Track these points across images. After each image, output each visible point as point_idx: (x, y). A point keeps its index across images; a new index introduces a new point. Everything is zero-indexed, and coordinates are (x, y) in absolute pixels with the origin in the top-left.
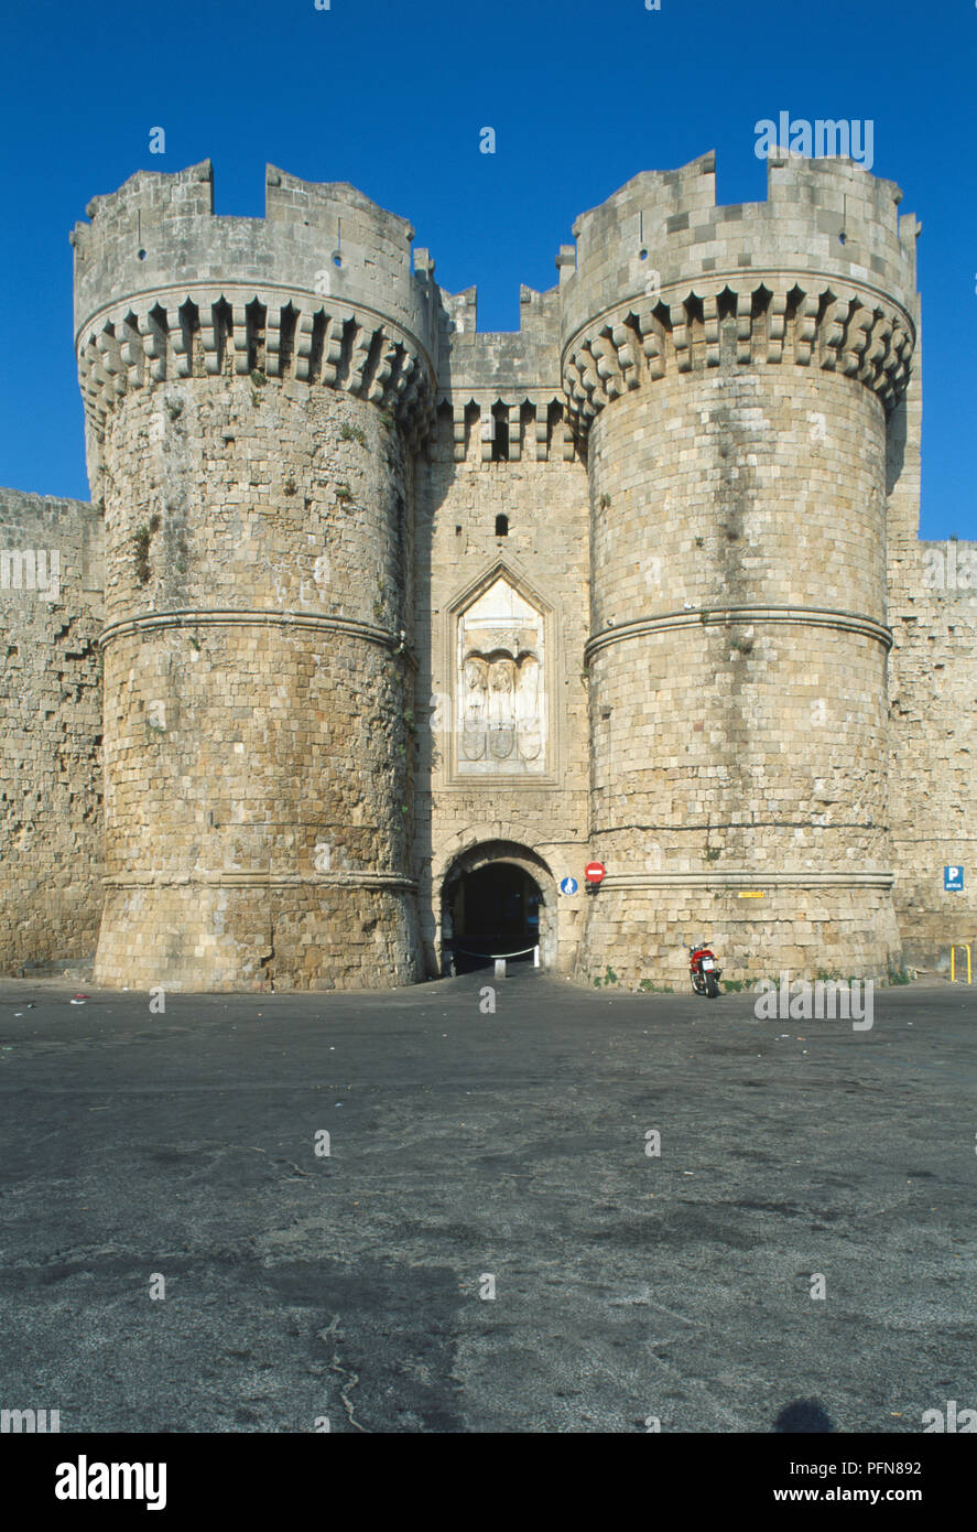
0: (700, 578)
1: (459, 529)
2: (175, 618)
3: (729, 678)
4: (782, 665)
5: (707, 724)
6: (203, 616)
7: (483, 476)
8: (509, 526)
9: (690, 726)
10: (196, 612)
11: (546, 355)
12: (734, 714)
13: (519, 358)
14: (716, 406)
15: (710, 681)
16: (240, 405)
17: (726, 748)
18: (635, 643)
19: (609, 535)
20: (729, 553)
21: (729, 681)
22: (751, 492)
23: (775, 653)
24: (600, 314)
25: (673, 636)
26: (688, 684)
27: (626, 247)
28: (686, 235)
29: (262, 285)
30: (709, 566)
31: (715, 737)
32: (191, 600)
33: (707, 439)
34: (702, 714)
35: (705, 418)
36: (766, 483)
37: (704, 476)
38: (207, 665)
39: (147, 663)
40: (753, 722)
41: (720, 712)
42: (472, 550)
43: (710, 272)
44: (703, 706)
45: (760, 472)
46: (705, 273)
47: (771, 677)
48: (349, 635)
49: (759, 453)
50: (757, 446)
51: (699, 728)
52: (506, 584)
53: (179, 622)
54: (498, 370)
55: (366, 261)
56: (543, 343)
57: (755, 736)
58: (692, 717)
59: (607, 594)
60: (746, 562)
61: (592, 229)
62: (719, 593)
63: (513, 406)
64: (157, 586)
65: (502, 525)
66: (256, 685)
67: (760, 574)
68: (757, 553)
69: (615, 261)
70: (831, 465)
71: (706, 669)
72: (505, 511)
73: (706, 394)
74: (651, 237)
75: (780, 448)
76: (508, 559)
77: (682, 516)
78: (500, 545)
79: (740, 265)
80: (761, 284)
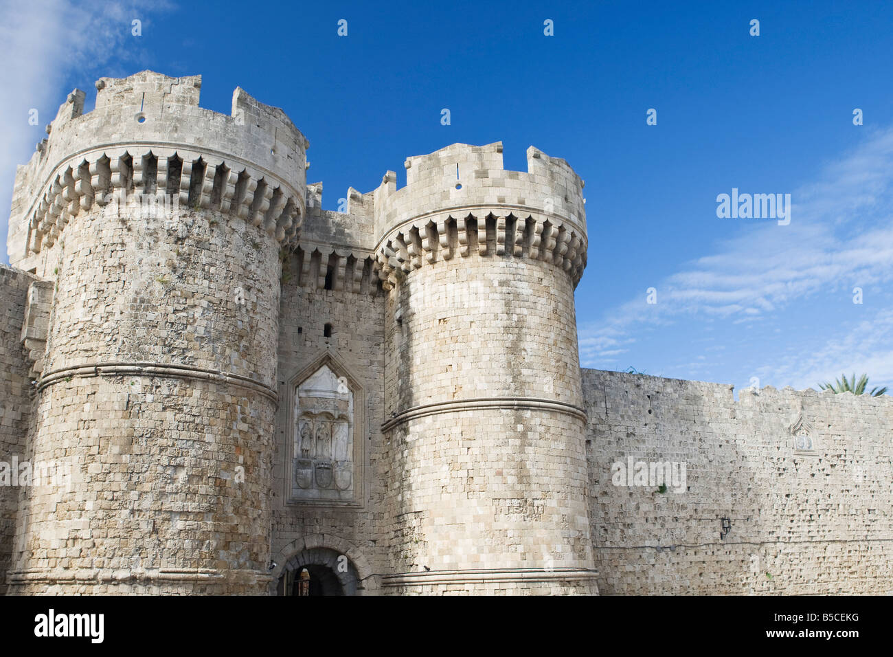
0: (496, 378)
1: (300, 330)
2: (137, 368)
3: (518, 442)
4: (548, 436)
5: (505, 472)
6: (160, 369)
7: (317, 297)
8: (333, 331)
9: (493, 472)
10: (156, 366)
11: (365, 230)
12: (521, 466)
13: (348, 229)
14: (504, 277)
15: (506, 443)
16: (199, 227)
17: (518, 487)
18: (450, 416)
19: (425, 345)
20: (514, 365)
21: (518, 444)
22: (524, 330)
23: (543, 428)
24: (428, 214)
25: (480, 413)
26: (491, 445)
27: (446, 179)
28: (488, 181)
29: (228, 155)
30: (502, 371)
31: (511, 480)
32: (150, 356)
33: (497, 296)
34: (501, 465)
35: (496, 283)
36: (532, 325)
37: (496, 317)
38: (160, 406)
39: (105, 399)
40: (533, 471)
41: (513, 463)
42: (308, 344)
43: (502, 204)
44: (501, 460)
45: (529, 318)
46: (499, 203)
47: (541, 443)
48: (259, 395)
49: (528, 308)
50: (527, 304)
51: (500, 474)
52: (328, 369)
53: (140, 371)
54: (335, 234)
55: (288, 156)
56: (363, 222)
57: (534, 480)
58: (495, 465)
59: (423, 383)
60: (525, 372)
61: (420, 166)
62: (509, 388)
63: (343, 257)
64: (120, 343)
65: (328, 330)
66: (197, 424)
67: (531, 379)
68: (529, 367)
69: (438, 186)
70: (563, 320)
71: (502, 436)
72: (331, 321)
73: (496, 270)
74: (465, 178)
75: (539, 306)
76: (333, 353)
77: (483, 340)
78: (327, 343)
79: (519, 203)
80: (530, 216)
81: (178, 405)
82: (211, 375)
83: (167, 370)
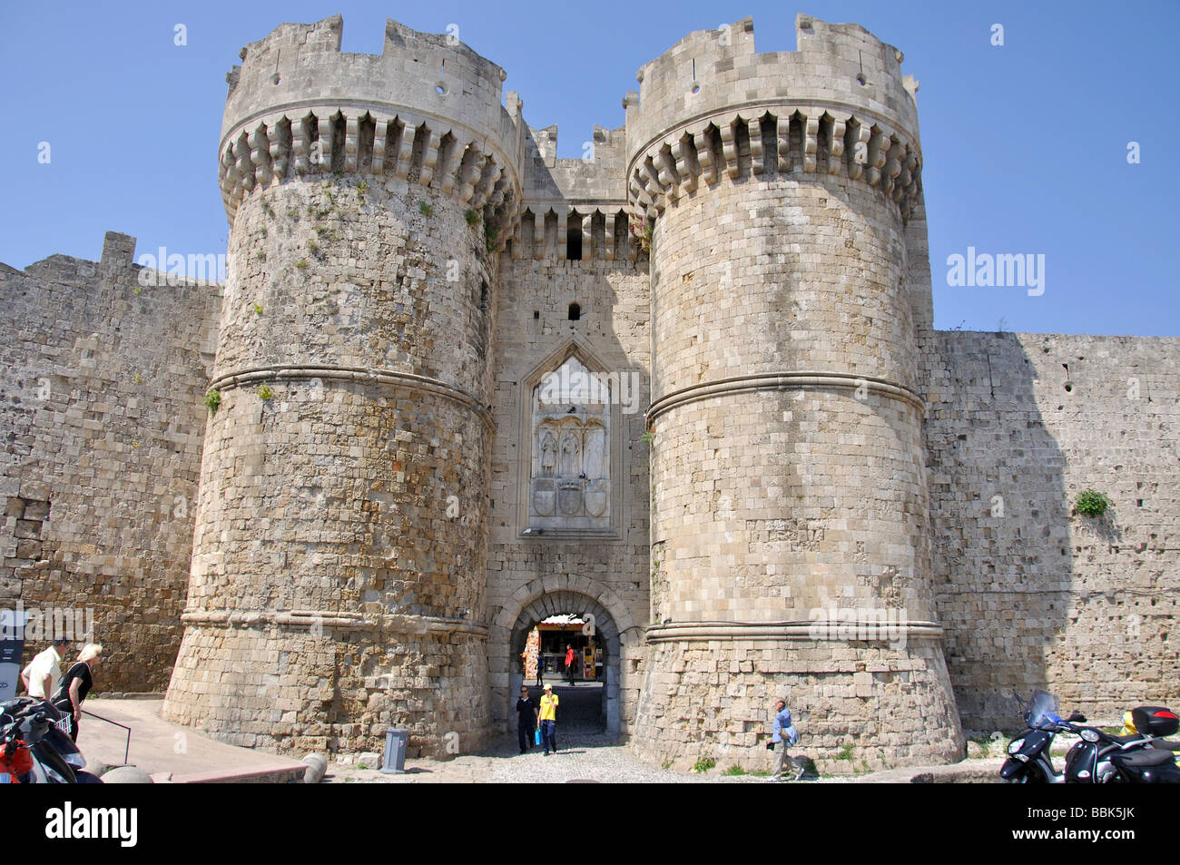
0: (753, 348)
1: (537, 315)
2: (270, 372)
3: (784, 437)
4: (832, 426)
5: (764, 481)
6: (294, 372)
7: (559, 271)
8: (581, 312)
9: (747, 482)
10: (290, 368)
11: (615, 176)
12: (789, 471)
13: (591, 177)
14: (764, 204)
15: (766, 440)
16: (346, 196)
17: (783, 502)
18: (694, 406)
19: (669, 314)
20: (779, 327)
21: (783, 440)
22: (795, 275)
23: (825, 415)
24: (660, 135)
25: (730, 399)
26: (745, 443)
27: (680, 85)
28: (732, 74)
29: (373, 102)
30: (761, 337)
31: (772, 492)
32: (287, 357)
33: (755, 231)
34: (759, 470)
35: (753, 214)
36: (809, 266)
37: (754, 261)
38: (296, 416)
39: (242, 413)
40: (807, 479)
41: (776, 468)
42: (547, 331)
43: (753, 100)
44: (759, 464)
45: (803, 258)
46: (748, 101)
47: (821, 436)
49: (801, 243)
50: (800, 237)
51: (756, 483)
52: (576, 362)
53: (273, 376)
54: (574, 186)
55: (464, 92)
56: (612, 166)
57: (808, 491)
58: (750, 472)
59: (668, 364)
60: (795, 335)
61: (653, 74)
62: (771, 361)
63: (587, 215)
64: (258, 345)
65: (575, 312)
66: (339, 436)
67: (808, 344)
68: (803, 326)
69: (672, 96)
70: (863, 255)
71: (761, 429)
72: (578, 300)
73: (753, 195)
74: (702, 76)
75: (820, 239)
76: (580, 339)
77: (735, 295)
78: (572, 328)
79: (778, 95)
80: (797, 111)
81: (316, 414)
82: (355, 374)
83: (301, 372)
